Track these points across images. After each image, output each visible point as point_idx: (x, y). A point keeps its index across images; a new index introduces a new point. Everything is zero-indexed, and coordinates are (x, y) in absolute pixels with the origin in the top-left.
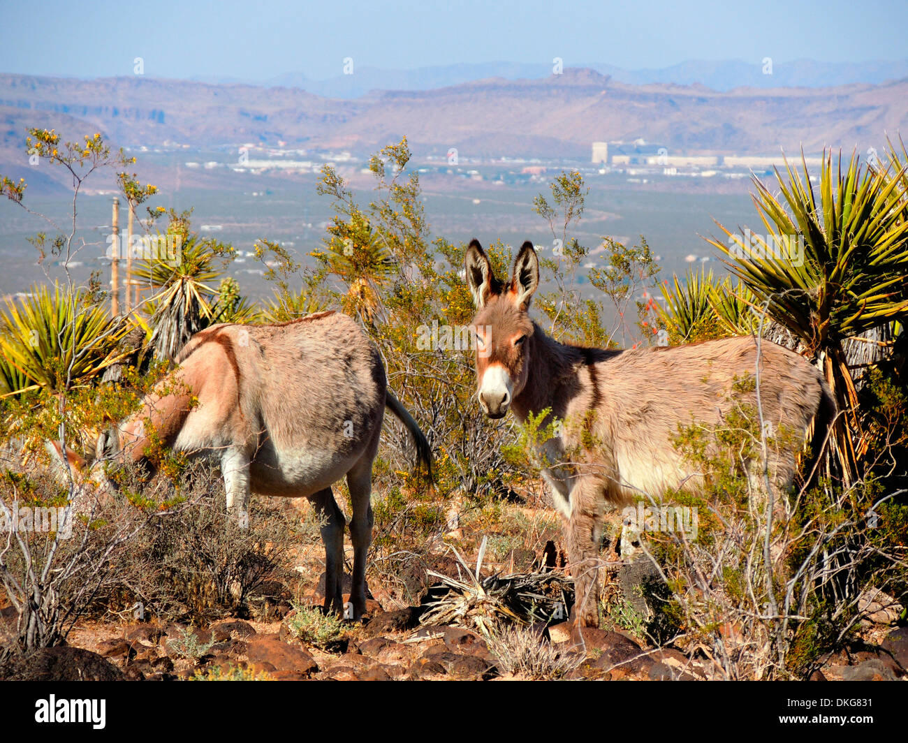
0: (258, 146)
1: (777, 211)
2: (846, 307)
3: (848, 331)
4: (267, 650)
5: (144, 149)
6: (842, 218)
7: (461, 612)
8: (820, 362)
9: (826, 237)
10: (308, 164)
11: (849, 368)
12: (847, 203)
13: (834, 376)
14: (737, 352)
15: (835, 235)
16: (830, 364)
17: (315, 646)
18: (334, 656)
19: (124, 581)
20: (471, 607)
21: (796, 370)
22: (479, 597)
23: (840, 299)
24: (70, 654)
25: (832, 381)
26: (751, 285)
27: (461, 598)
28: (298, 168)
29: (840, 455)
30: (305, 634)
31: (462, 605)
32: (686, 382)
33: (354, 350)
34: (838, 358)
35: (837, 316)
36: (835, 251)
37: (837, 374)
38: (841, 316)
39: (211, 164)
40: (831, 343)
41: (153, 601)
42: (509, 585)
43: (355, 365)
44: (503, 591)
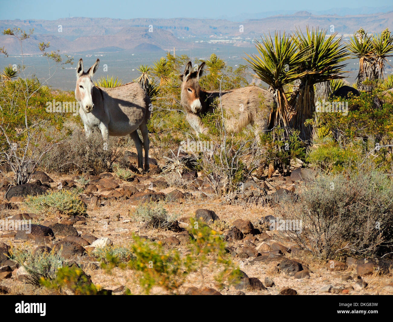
0: (214, 36)
1: (262, 49)
2: (283, 76)
3: (284, 83)
4: (104, 182)
5: (183, 38)
6: (281, 50)
7: (173, 168)
8: (276, 92)
9: (277, 56)
10: (228, 41)
11: (285, 94)
12: (282, 46)
13: (280, 96)
14: (249, 91)
15: (279, 55)
16: (279, 92)
17: (124, 180)
18: (129, 183)
19: (73, 162)
20: (176, 167)
21: (267, 95)
22: (178, 164)
23: (281, 74)
24: (30, 186)
25: (280, 98)
26: (255, 71)
27: (173, 164)
28: (226, 42)
29: (283, 119)
30: (121, 176)
31: (173, 166)
32: (234, 100)
33: (137, 93)
34: (281, 91)
35: (280, 79)
36: (279, 60)
37: (281, 96)
38: (281, 79)
39: (202, 41)
40: (279, 87)
41: (83, 167)
42: (187, 160)
43: (137, 97)
44: (185, 162)
